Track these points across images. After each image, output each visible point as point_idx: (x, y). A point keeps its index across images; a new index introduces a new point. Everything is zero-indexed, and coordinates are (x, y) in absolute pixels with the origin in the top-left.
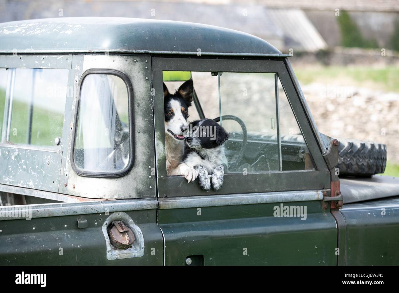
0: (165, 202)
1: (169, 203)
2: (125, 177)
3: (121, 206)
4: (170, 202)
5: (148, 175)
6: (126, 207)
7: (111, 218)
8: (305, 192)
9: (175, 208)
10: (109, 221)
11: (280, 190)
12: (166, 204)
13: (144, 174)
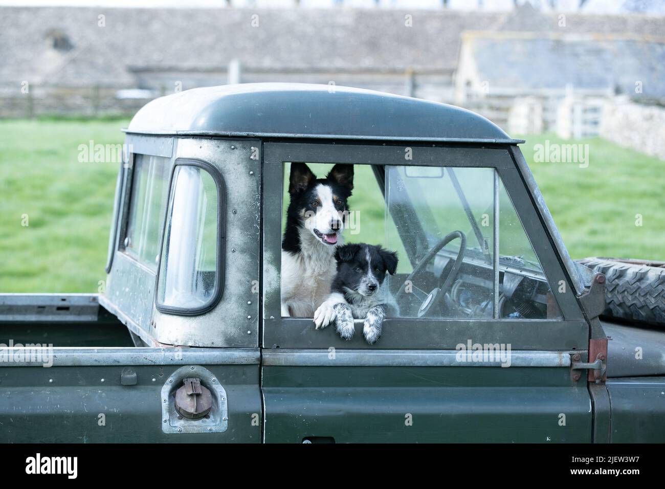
0: (274, 355)
2: (206, 316)
3: (196, 357)
4: (282, 356)
5: (246, 315)
6: (203, 359)
7: (179, 373)
8: (536, 353)
9: (292, 365)
10: (175, 377)
12: (274, 359)
13: (239, 312)
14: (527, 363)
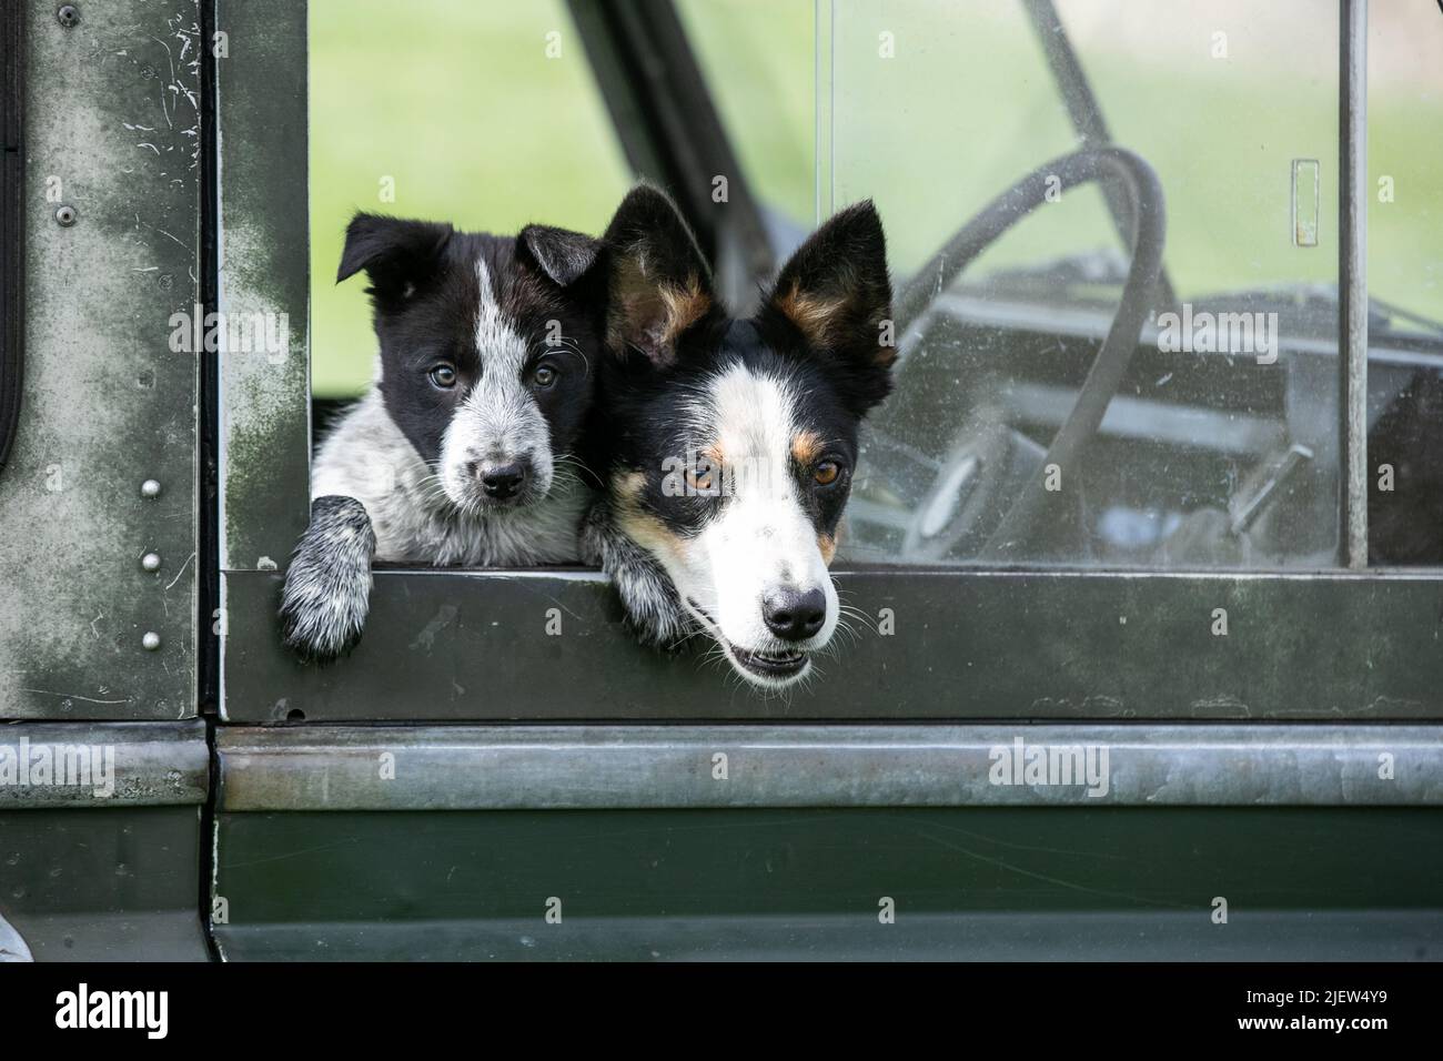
0: (278, 754)
1: (308, 761)
4: (319, 761)
5: (134, 551)
9: (367, 804)
11: (1323, 713)
12: (279, 776)
13: (99, 535)
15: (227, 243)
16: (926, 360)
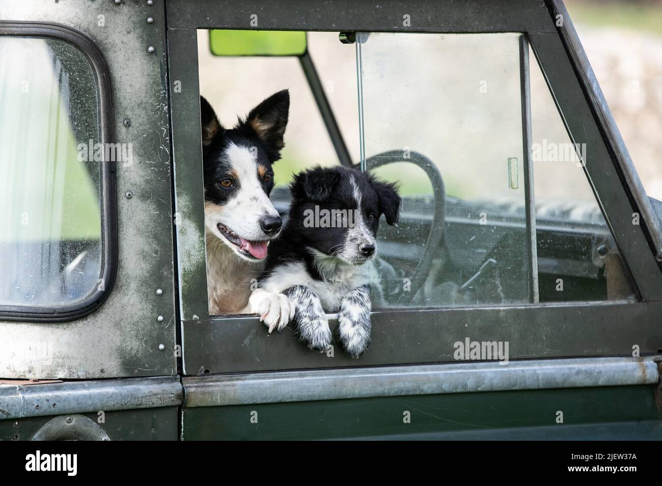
0: (203, 386)
1: (213, 389)
2: (88, 320)
3: (76, 399)
4: (216, 388)
5: (155, 315)
6: (90, 402)
7: (46, 432)
8: (606, 361)
9: (232, 403)
11: (531, 356)
12: (204, 394)
13: (144, 310)
14: (593, 380)
15: (178, 202)
16: (399, 234)
